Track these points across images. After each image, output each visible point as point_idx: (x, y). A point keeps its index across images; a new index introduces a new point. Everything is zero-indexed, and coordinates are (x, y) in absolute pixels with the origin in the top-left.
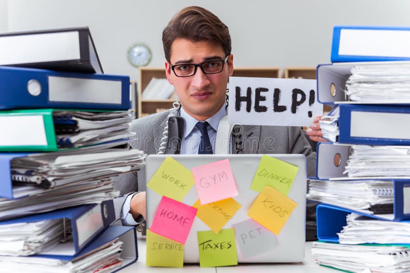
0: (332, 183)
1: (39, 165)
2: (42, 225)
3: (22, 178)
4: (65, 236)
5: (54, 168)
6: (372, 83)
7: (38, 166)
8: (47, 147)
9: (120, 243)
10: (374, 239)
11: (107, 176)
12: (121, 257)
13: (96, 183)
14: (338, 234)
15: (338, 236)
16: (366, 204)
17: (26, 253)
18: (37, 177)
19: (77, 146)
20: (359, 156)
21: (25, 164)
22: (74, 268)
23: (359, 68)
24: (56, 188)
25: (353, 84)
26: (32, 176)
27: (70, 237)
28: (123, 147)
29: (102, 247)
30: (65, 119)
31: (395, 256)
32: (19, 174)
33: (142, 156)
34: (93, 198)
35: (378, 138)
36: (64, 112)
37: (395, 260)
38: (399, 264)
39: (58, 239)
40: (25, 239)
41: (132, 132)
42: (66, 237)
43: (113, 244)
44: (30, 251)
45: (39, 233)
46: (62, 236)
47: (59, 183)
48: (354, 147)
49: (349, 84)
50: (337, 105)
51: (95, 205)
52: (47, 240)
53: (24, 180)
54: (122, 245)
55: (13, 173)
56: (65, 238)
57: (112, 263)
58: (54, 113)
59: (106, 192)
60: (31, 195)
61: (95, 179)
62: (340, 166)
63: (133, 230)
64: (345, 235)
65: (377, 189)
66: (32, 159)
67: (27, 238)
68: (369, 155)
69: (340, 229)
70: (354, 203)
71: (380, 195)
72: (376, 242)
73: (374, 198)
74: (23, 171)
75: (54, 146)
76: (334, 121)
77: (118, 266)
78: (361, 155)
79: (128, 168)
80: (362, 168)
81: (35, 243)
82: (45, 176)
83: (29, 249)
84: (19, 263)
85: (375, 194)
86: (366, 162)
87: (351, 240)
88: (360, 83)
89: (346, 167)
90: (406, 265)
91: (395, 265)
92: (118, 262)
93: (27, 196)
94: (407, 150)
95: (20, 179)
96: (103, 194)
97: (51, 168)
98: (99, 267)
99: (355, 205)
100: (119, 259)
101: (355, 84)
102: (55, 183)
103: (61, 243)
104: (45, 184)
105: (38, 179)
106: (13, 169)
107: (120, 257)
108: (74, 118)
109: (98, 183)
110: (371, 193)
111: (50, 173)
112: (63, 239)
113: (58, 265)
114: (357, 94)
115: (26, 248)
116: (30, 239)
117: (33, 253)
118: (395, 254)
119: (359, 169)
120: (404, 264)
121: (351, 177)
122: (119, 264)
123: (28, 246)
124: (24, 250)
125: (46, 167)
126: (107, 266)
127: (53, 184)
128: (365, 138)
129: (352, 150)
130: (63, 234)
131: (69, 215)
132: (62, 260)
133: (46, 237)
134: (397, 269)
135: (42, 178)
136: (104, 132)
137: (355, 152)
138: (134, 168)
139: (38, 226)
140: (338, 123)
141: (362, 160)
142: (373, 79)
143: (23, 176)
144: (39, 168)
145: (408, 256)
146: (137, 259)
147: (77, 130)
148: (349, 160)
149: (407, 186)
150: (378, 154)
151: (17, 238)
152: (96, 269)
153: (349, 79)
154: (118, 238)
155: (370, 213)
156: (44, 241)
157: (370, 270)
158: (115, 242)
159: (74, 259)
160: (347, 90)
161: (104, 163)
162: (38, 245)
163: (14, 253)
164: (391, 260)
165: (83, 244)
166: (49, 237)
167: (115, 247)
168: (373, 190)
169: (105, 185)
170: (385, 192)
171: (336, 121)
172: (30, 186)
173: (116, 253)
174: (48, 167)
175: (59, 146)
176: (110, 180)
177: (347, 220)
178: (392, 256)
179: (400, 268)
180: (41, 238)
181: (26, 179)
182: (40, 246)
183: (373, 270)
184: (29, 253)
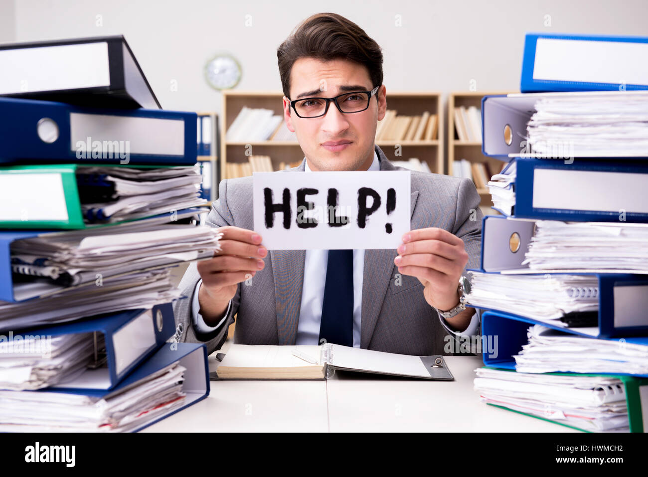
0: (506, 278)
1: (56, 250)
2: (59, 342)
3: (29, 271)
4: (96, 358)
5: (79, 255)
6: (568, 125)
7: (54, 252)
8: (67, 223)
9: (181, 369)
10: (569, 366)
11: (162, 266)
12: (183, 390)
13: (145, 278)
14: (515, 357)
15: (514, 360)
16: (557, 312)
17: (34, 386)
18: (51, 269)
19: (114, 220)
20: (546, 238)
21: (33, 248)
22: (109, 409)
23: (548, 102)
24: (81, 286)
25: (537, 127)
26: (45, 266)
27: (103, 361)
28: (186, 221)
29: (154, 375)
30: (97, 179)
31: (602, 392)
32: (24, 263)
33: (215, 237)
34: (140, 301)
35: (576, 211)
36: (95, 168)
37: (602, 399)
38: (607, 405)
39: (85, 364)
40: (34, 365)
41: (201, 199)
42: (98, 360)
43: (171, 370)
44: (40, 383)
45: (54, 355)
46: (91, 359)
47: (86, 277)
48: (539, 223)
49: (532, 127)
50: (513, 159)
51: (142, 311)
52: (67, 365)
53: (32, 273)
54: (184, 372)
55: (15, 262)
56: (96, 362)
57: (168, 400)
58: (77, 170)
59: (160, 292)
60: (42, 297)
61: (143, 270)
62: (517, 253)
63: (202, 349)
64: (526, 359)
65: (574, 289)
66: (45, 241)
67: (37, 362)
68: (562, 235)
69: (518, 350)
70: (538, 310)
71: (579, 298)
72: (572, 370)
73: (569, 302)
74: (30, 259)
75: (79, 221)
76: (508, 183)
77: (179, 404)
78: (550, 235)
79: (194, 255)
80: (551, 255)
81: (49, 370)
82: (65, 268)
83: (39, 380)
84: (23, 401)
85: (571, 296)
86: (556, 247)
87: (534, 366)
88: (548, 124)
89: (526, 255)
90: (617, 407)
91: (601, 406)
92: (179, 398)
93: (37, 298)
94: (619, 230)
95: (27, 272)
96: (155, 295)
97: (74, 255)
98: (148, 406)
99: (539, 313)
100: (181, 394)
101: (541, 128)
102: (81, 278)
103: (90, 369)
104: (65, 280)
105: (53, 271)
106: (13, 257)
107: (181, 392)
108: (110, 178)
109: (148, 277)
110: (566, 294)
111: (72, 263)
112: (94, 364)
113: (85, 404)
114: (543, 141)
115: (34, 378)
116: (41, 365)
117: (45, 386)
118: (601, 389)
119: (546, 258)
120: (615, 405)
121: (533, 269)
122: (179, 402)
123: (38, 375)
124: (31, 381)
125: (66, 252)
126: (161, 405)
127: (77, 280)
128: (556, 210)
129: (537, 228)
130: (93, 355)
131: (102, 328)
132: (89, 397)
133: (64, 362)
134: (603, 412)
135: (60, 270)
136: (156, 200)
137: (540, 230)
138: (203, 254)
139: (53, 344)
140: (516, 186)
141: (550, 244)
142: (568, 119)
143: (30, 267)
144: (56, 255)
145: (621, 392)
146: (208, 393)
147: (115, 197)
148: (531, 244)
149: (619, 285)
150: (575, 235)
151: (21, 363)
152: (143, 409)
153: (532, 118)
154: (177, 362)
155: (562, 325)
156: (62, 367)
157: (563, 412)
158: (173, 368)
159: (108, 395)
160: (529, 136)
161: (157, 247)
162: (53, 373)
163: (17, 386)
164: (596, 399)
165: (122, 372)
166: (71, 360)
167: (174, 375)
168: (568, 290)
169: (158, 280)
170: (587, 293)
171: (512, 184)
172: (43, 282)
173: (176, 385)
174: (69, 253)
175: (86, 220)
176: (165, 273)
177: (529, 335)
178: (597, 392)
179: (609, 411)
180: (57, 362)
181: (35, 272)
182: (57, 375)
183: (567, 413)
184: (40, 385)
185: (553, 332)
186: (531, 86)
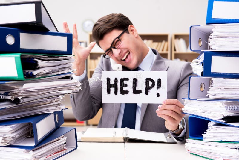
0: (199, 101)
2: (14, 127)
3: (2, 97)
4: (30, 133)
5: (22, 91)
6: (226, 37)
7: (13, 90)
8: (17, 77)
10: (226, 139)
11: (57, 96)
12: (66, 146)
13: (50, 101)
15: (202, 135)
16: (221, 116)
17: (4, 145)
18: (11, 96)
19: (37, 77)
20: (217, 85)
23: (218, 28)
24: (23, 104)
25: (213, 38)
26: (9, 95)
29: (54, 141)
30: (30, 60)
33: (79, 84)
34: (48, 110)
35: (229, 73)
36: (29, 55)
39: (26, 136)
40: (3, 136)
44: (6, 143)
45: (12, 132)
47: (25, 100)
48: (213, 79)
49: (211, 38)
50: (203, 51)
51: (50, 114)
52: (17, 136)
54: (66, 139)
56: (30, 135)
57: (60, 151)
58: (21, 56)
59: (56, 106)
61: (49, 98)
63: (74, 130)
64: (207, 135)
65: (228, 106)
66: (8, 85)
67: (5, 135)
68: (223, 84)
69: (204, 131)
70: (213, 115)
71: (230, 110)
72: (227, 141)
73: (226, 112)
74: (3, 93)
75: (22, 77)
76: (200, 62)
77: (64, 152)
78: (218, 84)
79: (71, 91)
80: (218, 92)
81: (10, 138)
82: (17, 96)
83: (6, 142)
85: (227, 109)
86: (221, 89)
87: (211, 138)
88: (218, 37)
89: (208, 92)
93: (5, 108)
96: (54, 108)
97: (20, 91)
100: (65, 148)
101: (215, 39)
103: (28, 138)
104: (17, 101)
105: (12, 97)
108: (35, 59)
110: (224, 109)
111: (20, 94)
114: (216, 45)
115: (4, 141)
117: (8, 145)
121: (211, 98)
124: (2, 143)
125: (17, 90)
126: (57, 152)
127: (22, 101)
128: (221, 73)
129: (212, 81)
131: (32, 121)
132: (26, 149)
133: (16, 135)
135: (15, 97)
136: (55, 69)
137: (214, 82)
138: (74, 91)
139: (11, 128)
140: (203, 64)
141: (218, 87)
142: (226, 35)
143: (3, 96)
144: (13, 91)
146: (76, 148)
147: (37, 67)
148: (210, 87)
150: (229, 84)
153: (211, 35)
154: (64, 135)
155: (223, 121)
156: (15, 137)
157: (223, 158)
158: (62, 138)
159: (34, 149)
160: (209, 42)
161: (55, 88)
164: (237, 153)
165: (40, 139)
166: (19, 134)
168: (226, 107)
169: (56, 101)
170: (234, 108)
173: (63, 144)
175: (26, 77)
177: (208, 125)
180: (13, 135)
181: (5, 98)
182: (13, 140)
183: (225, 158)
184: (6, 144)
185: (219, 124)
186: (211, 21)
